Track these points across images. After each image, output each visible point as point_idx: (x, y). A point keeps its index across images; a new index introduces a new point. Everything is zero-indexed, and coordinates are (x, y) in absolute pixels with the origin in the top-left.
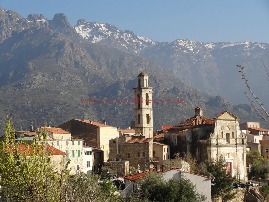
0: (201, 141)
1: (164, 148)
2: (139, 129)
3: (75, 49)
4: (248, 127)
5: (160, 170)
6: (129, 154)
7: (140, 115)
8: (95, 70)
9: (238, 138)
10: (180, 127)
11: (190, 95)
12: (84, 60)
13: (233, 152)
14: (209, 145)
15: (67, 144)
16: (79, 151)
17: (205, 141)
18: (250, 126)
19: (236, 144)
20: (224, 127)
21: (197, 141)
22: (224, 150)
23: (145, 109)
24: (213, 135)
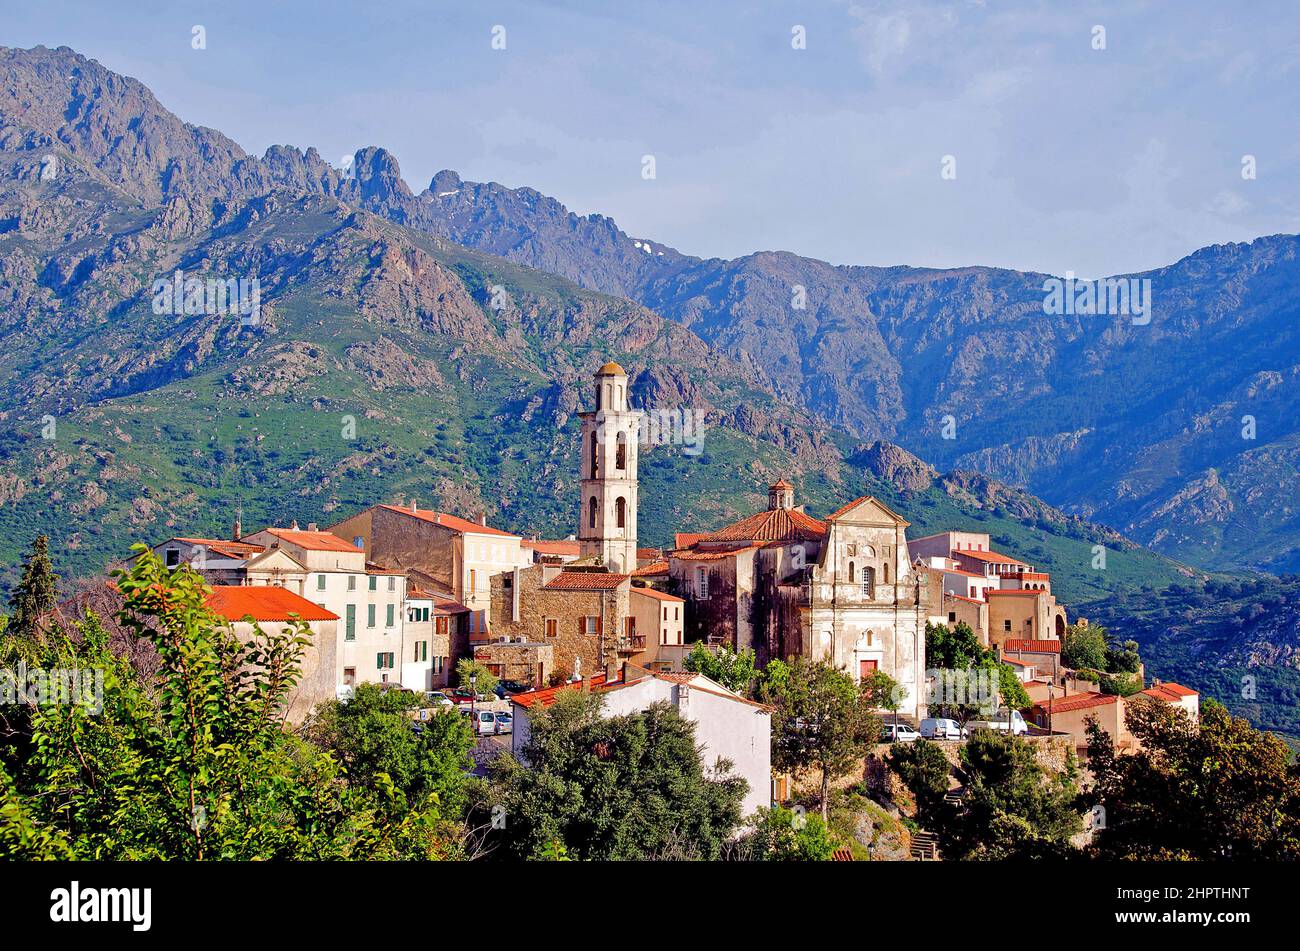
0: (782, 589)
1: (665, 609)
2: (592, 544)
3: (421, 271)
4: (953, 547)
5: (616, 679)
6: (552, 624)
7: (598, 499)
8: (486, 341)
9: (903, 585)
10: (719, 544)
11: (792, 435)
12: (450, 307)
13: (883, 629)
14: (806, 603)
15: (352, 586)
16: (391, 608)
17: (795, 591)
18: (959, 544)
19: (896, 603)
20: (858, 547)
21: (772, 588)
22: (857, 621)
23: (611, 480)
24: (821, 572)
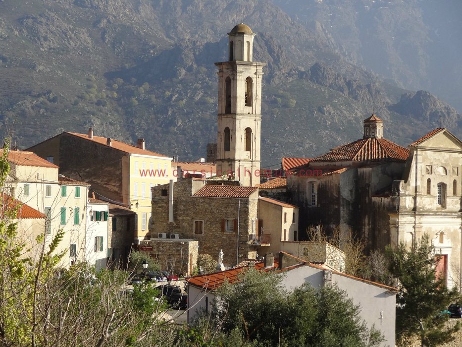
0: (375, 199)
2: (226, 164)
5: (273, 265)
6: (199, 225)
7: (231, 128)
8: (124, 14)
10: (326, 164)
11: (355, 87)
13: (452, 230)
14: (395, 209)
15: (49, 193)
16: (77, 210)
17: (386, 200)
20: (434, 167)
21: (367, 199)
22: (431, 225)
23: (242, 114)
24: (406, 187)
